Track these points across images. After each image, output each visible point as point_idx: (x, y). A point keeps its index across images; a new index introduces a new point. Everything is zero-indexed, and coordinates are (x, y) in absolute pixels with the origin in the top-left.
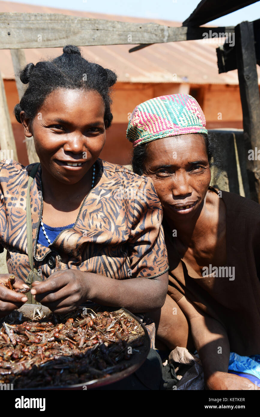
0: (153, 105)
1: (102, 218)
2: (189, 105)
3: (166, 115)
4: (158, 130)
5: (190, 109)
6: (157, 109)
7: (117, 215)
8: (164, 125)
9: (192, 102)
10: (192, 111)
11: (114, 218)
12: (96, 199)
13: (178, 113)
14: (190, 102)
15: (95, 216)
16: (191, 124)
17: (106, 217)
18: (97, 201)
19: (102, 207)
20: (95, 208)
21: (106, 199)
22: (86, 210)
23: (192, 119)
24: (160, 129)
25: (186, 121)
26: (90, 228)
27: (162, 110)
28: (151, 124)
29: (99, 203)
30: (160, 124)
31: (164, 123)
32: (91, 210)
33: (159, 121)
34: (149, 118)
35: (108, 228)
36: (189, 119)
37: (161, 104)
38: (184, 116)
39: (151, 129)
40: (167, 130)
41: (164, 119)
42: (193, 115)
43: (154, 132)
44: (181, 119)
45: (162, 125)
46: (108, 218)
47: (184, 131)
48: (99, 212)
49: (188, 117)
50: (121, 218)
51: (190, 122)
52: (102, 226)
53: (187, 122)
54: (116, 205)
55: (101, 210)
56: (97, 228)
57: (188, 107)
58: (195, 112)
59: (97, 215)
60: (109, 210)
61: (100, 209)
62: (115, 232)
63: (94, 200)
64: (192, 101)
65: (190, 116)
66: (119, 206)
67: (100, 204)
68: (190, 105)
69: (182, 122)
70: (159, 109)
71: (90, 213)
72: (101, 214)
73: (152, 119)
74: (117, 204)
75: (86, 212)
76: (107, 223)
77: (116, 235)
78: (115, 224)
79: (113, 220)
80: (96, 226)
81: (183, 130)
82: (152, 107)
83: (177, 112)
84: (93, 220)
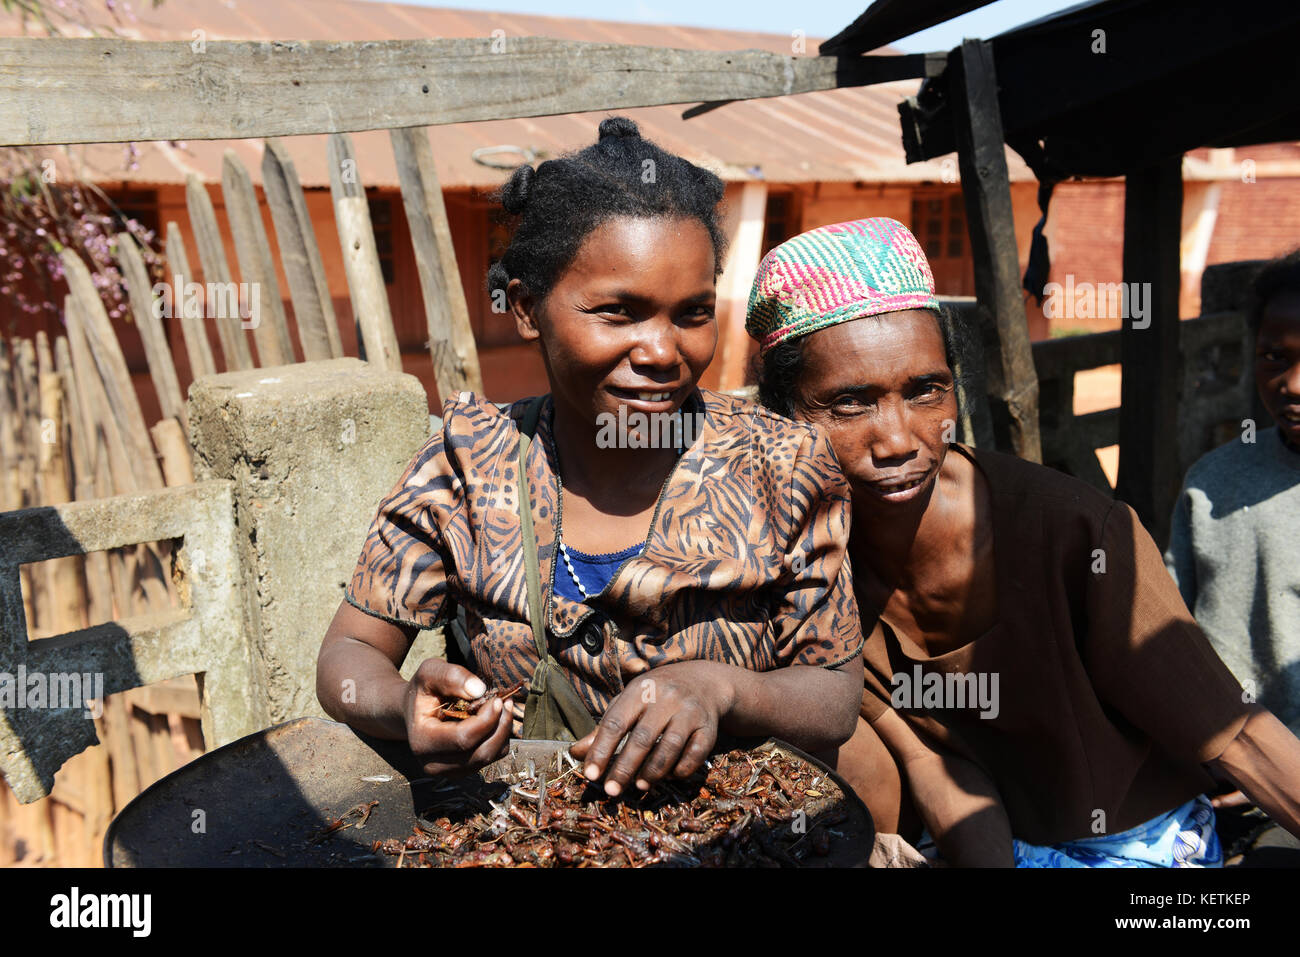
0: (814, 246)
1: (711, 529)
2: (899, 244)
3: (849, 266)
4: (832, 303)
5: (903, 251)
6: (826, 253)
7: (746, 519)
8: (846, 292)
9: (904, 237)
10: (907, 257)
11: (742, 526)
12: (693, 483)
13: (877, 263)
14: (900, 236)
15: (693, 524)
16: (907, 287)
17: (719, 524)
18: (697, 488)
19: (708, 500)
20: (692, 504)
21: (717, 481)
22: (671, 511)
23: (908, 274)
24: (835, 300)
25: (896, 280)
26: (685, 554)
27: (838, 257)
28: (813, 291)
29: (700, 491)
30: (836, 291)
31: (845, 287)
32: (683, 510)
33: (833, 282)
34: (808, 276)
35: (731, 550)
36: (902, 276)
37: (833, 243)
38: (890, 269)
39: (814, 301)
40: (855, 303)
41: (846, 278)
42: (910, 266)
43: (822, 310)
44: (885, 275)
45: (841, 291)
46: (726, 528)
47: (894, 304)
48: (702, 514)
49: (900, 272)
50: (756, 525)
51: (905, 282)
52: (715, 548)
53: (898, 283)
54: (741, 494)
55: (707, 509)
56: (701, 552)
57: (897, 247)
58: (913, 258)
59: (698, 522)
60: (726, 508)
61: (703, 506)
62: (749, 561)
63: (689, 485)
64: (905, 233)
65: (904, 267)
66: (749, 497)
67: (703, 494)
68: (902, 242)
69: (888, 283)
70: (831, 253)
71: (682, 518)
72: (706, 519)
73: (815, 277)
74: (744, 492)
75: (671, 516)
76: (725, 538)
77: (752, 567)
78: (745, 540)
79: (740, 531)
80: (699, 546)
81: (890, 301)
82: (814, 252)
83: (874, 259)
84: (688, 533)
